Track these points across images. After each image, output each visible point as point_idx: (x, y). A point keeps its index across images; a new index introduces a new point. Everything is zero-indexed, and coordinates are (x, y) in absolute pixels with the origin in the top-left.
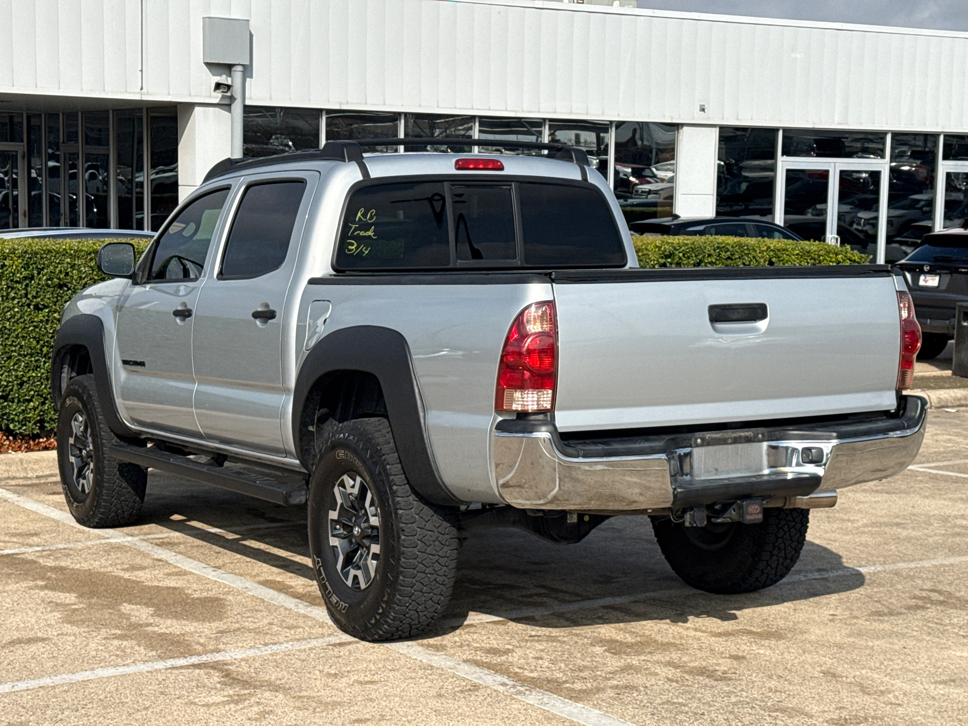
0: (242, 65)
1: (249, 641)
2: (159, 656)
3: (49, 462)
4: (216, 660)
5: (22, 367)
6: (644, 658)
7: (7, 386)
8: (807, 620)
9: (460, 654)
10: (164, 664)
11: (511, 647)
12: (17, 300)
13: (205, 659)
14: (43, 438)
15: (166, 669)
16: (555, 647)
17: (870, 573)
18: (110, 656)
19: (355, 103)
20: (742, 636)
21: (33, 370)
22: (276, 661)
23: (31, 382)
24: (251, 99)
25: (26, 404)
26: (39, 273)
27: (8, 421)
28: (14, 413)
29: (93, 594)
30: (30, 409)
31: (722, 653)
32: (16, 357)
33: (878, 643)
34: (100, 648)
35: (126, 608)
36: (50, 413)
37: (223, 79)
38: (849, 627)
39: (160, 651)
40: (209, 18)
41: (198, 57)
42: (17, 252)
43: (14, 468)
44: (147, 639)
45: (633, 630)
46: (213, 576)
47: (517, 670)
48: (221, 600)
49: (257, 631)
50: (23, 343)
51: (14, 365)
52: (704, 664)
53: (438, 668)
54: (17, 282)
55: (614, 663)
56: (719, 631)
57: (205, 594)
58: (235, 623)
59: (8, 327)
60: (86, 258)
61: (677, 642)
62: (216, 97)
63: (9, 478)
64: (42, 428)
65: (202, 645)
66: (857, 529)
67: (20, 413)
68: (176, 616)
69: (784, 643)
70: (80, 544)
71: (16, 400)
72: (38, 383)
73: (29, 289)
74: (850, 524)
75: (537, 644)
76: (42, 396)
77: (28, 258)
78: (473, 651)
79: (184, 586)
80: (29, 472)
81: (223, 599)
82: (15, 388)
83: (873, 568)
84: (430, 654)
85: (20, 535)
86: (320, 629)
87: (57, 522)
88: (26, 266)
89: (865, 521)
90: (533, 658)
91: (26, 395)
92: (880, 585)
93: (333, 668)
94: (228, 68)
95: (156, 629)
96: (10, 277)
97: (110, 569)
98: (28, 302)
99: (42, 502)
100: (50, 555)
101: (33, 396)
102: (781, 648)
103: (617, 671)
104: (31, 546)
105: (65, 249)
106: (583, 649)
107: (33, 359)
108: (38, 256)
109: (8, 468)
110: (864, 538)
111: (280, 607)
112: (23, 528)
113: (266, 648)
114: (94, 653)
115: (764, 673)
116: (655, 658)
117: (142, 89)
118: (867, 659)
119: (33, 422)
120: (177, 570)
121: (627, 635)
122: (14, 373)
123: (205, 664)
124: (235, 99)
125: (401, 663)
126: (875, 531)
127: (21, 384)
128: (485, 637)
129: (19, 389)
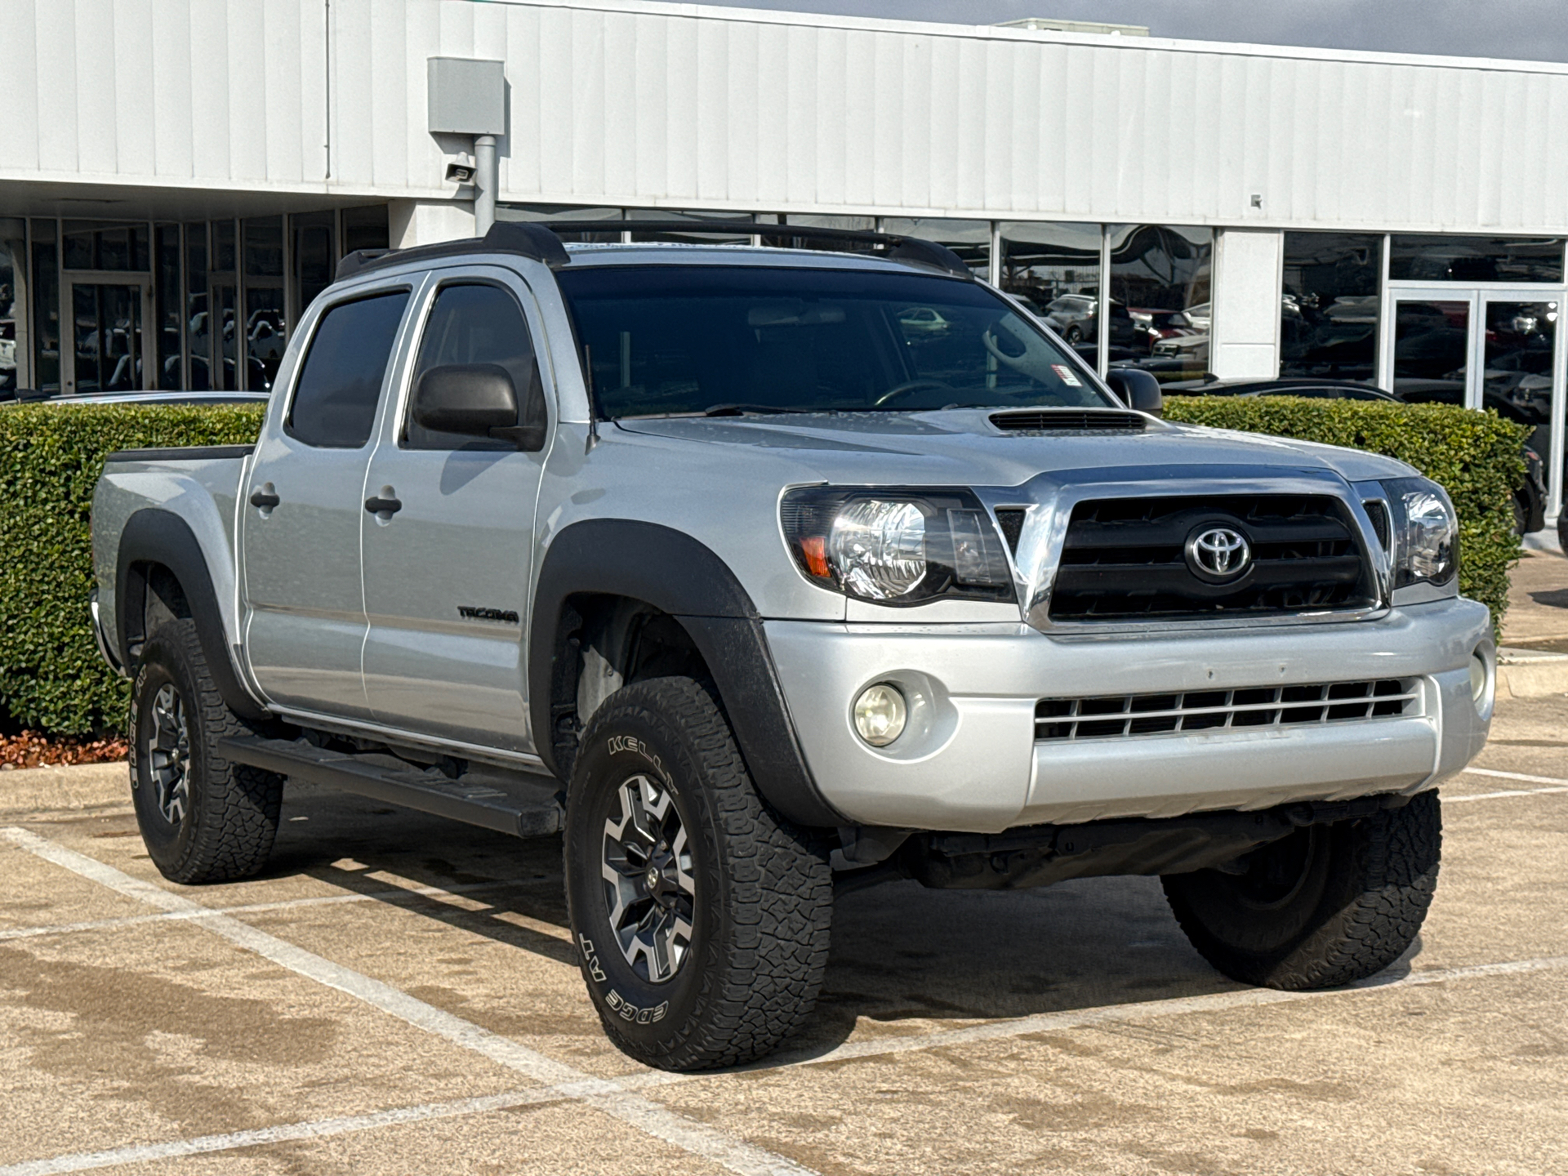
0: (493, 136)
1: (357, 1102)
2: (182, 1132)
3: (107, 781)
4: (284, 1139)
5: (61, 619)
6: (1085, 1135)
7: (34, 652)
8: (1398, 1062)
9: (740, 1126)
10: (188, 1146)
11: (838, 1114)
12: (51, 504)
13: (265, 1136)
14: (99, 741)
15: (187, 1157)
16: (921, 1113)
17: (1522, 974)
18: (92, 1131)
19: (681, 198)
20: (1275, 1092)
21: (80, 624)
22: (395, 1140)
23: (77, 645)
24: (507, 190)
25: (69, 682)
26: (89, 459)
27: (38, 711)
28: (47, 698)
29: (108, 1012)
30: (76, 692)
31: (1233, 1126)
32: (50, 601)
33: (1531, 1107)
34: (81, 1114)
35: (156, 1039)
36: (110, 697)
37: (461, 159)
38: (1479, 1077)
39: (187, 1121)
40: (438, 58)
41: (420, 122)
42: (50, 422)
43: (45, 792)
44: (172, 1099)
45: (1072, 1081)
46: (330, 981)
47: (841, 1159)
48: (331, 1022)
49: (377, 1083)
50: (62, 578)
51: (46, 616)
52: (1197, 1148)
53: (693, 1155)
54: (51, 473)
55: (1027, 1144)
56: (1233, 1083)
57: (307, 1012)
58: (344, 1066)
59: (35, 550)
60: (171, 433)
61: (1151, 1105)
62: (450, 189)
63: (36, 809)
64: (98, 723)
65: (268, 1109)
66: (1503, 893)
67: (59, 698)
68: (240, 1055)
69: (1354, 1108)
70: (117, 922)
71: (51, 677)
72: (89, 647)
73: (72, 485)
74: (1489, 885)
75: (886, 1108)
76: (96, 669)
77: (71, 432)
78: (765, 1122)
79: (273, 998)
80: (72, 798)
81: (335, 1022)
82: (50, 655)
83: (1528, 965)
84: (683, 1128)
85: (22, 907)
86: (494, 1079)
87: (90, 884)
88: (67, 447)
89: (1517, 879)
90: (875, 1135)
91: (68, 667)
92: (1540, 996)
93: (497, 1154)
94: (470, 141)
95: (197, 1078)
96: (39, 464)
97: (152, 967)
98: (70, 507)
99: (81, 850)
100: (55, 943)
101: (80, 669)
102: (1345, 1117)
103: (1028, 1161)
104: (30, 926)
105: (134, 417)
106: (972, 1118)
107: (80, 605)
108: (88, 429)
109: (36, 793)
110: (1513, 911)
111: (433, 1037)
112: (31, 895)
113: (385, 1115)
114: (67, 1124)
115: (1309, 1167)
116: (1105, 1136)
117: (328, 176)
118: (1509, 1140)
119: (81, 713)
120: (271, 968)
121: (1059, 1090)
122: (46, 630)
123: (261, 1146)
124: (481, 191)
125: (627, 1144)
126: (1536, 898)
127: (60, 649)
128: (793, 1095)
129: (56, 657)
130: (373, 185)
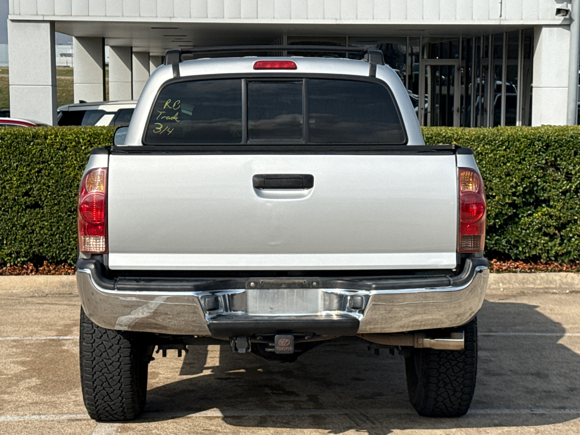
37: (562, 6)
62: (559, 20)
117: (501, 16)
124: (573, 20)
130: (522, 19)
